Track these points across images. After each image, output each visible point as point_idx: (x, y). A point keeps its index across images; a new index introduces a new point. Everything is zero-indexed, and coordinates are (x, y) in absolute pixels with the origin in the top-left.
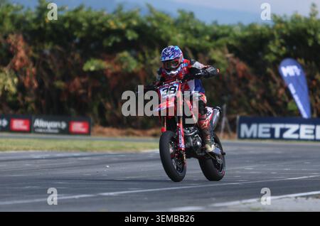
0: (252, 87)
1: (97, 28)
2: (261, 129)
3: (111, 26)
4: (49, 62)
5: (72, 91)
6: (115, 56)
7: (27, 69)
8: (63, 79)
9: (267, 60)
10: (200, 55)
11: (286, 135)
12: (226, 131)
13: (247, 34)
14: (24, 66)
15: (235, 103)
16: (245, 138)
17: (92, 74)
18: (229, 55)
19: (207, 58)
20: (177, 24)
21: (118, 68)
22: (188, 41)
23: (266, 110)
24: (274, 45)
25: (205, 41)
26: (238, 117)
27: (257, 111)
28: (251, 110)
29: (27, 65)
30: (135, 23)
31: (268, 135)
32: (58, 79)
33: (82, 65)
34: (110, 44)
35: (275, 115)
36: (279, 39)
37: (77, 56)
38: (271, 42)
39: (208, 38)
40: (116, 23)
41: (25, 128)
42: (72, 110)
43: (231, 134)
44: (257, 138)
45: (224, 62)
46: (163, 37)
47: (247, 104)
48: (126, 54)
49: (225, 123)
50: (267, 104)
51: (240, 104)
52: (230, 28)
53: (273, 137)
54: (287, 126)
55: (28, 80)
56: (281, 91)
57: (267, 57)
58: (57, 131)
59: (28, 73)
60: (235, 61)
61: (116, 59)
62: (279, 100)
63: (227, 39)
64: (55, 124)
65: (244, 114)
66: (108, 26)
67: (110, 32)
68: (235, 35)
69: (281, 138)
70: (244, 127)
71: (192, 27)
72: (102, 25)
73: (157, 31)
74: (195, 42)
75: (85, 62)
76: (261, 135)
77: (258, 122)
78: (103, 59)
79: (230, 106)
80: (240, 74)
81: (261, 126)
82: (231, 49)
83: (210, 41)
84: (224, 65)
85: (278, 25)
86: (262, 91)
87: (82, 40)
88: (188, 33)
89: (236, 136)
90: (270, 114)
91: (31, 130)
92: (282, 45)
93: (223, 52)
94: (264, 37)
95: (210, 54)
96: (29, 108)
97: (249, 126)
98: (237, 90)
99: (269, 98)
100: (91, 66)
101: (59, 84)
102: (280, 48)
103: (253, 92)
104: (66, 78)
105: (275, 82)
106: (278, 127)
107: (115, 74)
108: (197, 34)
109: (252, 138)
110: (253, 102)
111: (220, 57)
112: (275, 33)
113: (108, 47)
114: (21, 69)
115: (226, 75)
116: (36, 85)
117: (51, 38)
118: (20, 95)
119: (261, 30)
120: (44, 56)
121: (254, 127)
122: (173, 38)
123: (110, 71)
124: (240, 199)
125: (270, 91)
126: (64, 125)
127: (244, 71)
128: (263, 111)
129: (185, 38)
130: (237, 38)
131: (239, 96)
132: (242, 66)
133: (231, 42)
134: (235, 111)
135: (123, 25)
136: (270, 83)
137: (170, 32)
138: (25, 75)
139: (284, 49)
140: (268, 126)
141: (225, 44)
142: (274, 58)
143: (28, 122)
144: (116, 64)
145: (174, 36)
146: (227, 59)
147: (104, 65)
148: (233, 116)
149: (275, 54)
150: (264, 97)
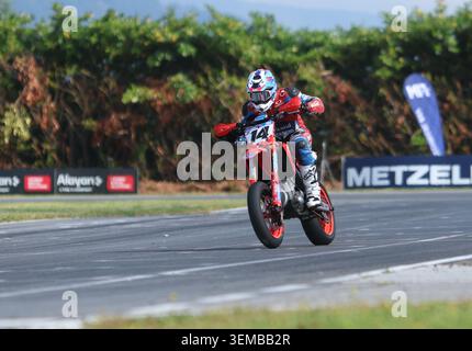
0: (359, 116)
1: (137, 41)
2: (377, 174)
3: (156, 38)
4: (74, 93)
5: (108, 132)
6: (166, 81)
7: (45, 105)
8: (95, 116)
9: (379, 78)
10: (285, 74)
11: (412, 181)
12: (327, 179)
13: (349, 41)
14: (39, 101)
15: (337, 140)
16: (355, 187)
17: (135, 108)
18: (325, 73)
19: (295, 79)
20: (249, 32)
21: (171, 98)
22: (267, 55)
23: (381, 148)
24: (388, 56)
25: (290, 55)
26: (343, 159)
27: (368, 150)
28: (360, 148)
29: (44, 99)
30: (190, 32)
31: (387, 182)
32: (87, 117)
33: (120, 96)
34: (157, 64)
35: (394, 154)
36: (395, 46)
37: (112, 84)
38: (383, 52)
39: (294, 49)
40: (163, 34)
41: (45, 187)
42: (110, 159)
43: (335, 182)
44: (371, 187)
45: (319, 82)
46: (232, 51)
47: (355, 140)
48: (180, 77)
49: (326, 169)
50: (381, 139)
51: (345, 141)
52: (326, 35)
53: (393, 185)
54: (412, 168)
55: (45, 119)
56: (401, 120)
57: (378, 73)
58: (89, 190)
59: (45, 111)
60: (334, 80)
61: (167, 86)
62: (398, 131)
63: (321, 50)
64: (87, 181)
65: (351, 154)
66: (153, 38)
67: (156, 47)
68: (332, 44)
69: (404, 185)
70: (352, 172)
71: (272, 36)
72: (144, 37)
73: (222, 42)
74: (277, 56)
75: (125, 91)
76: (376, 182)
77: (372, 164)
78: (149, 86)
79: (330, 144)
81: (376, 170)
82: (328, 63)
83: (298, 54)
84: (319, 87)
86: (374, 121)
87: (117, 59)
88: (266, 43)
89: (341, 184)
90: (387, 152)
91: (53, 189)
92: (399, 55)
93: (318, 68)
94: (372, 44)
95: (299, 71)
96: (49, 160)
97: (359, 171)
98: (339, 122)
99: (383, 129)
100: (133, 96)
101: (89, 123)
102: (396, 59)
103: (361, 122)
104: (98, 114)
105: (391, 108)
106: (399, 170)
107: (167, 106)
108: (279, 44)
109: (363, 186)
110: (363, 137)
111: (312, 76)
112: (388, 39)
113: (155, 68)
114: (34, 105)
116: (57, 127)
117: (74, 60)
118: (35, 141)
119: (368, 35)
120: (66, 85)
121: (366, 171)
122: (245, 52)
123: (159, 103)
124: (359, 272)
125: (385, 120)
126: (99, 181)
127: (348, 94)
128: (377, 149)
129: (263, 52)
130: (336, 49)
131: (343, 129)
132: (344, 87)
133: (326, 55)
134: (338, 151)
135: (174, 37)
136: (385, 108)
137: (241, 43)
138: (42, 113)
139: (401, 60)
140: (386, 169)
141: (318, 58)
142: (388, 73)
143: (49, 180)
144: (167, 91)
145: (246, 49)
146: (324, 77)
147: (151, 94)
148: (335, 158)
149: (390, 68)
150: (377, 129)
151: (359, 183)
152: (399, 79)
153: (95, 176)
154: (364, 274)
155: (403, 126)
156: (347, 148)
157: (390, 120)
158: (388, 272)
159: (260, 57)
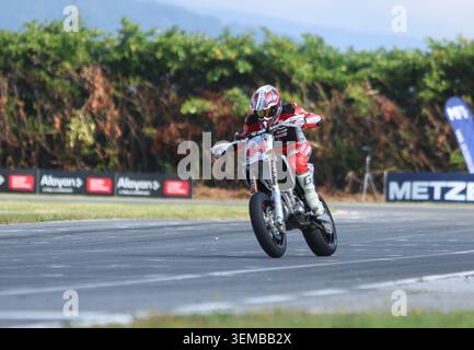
0: (403, 134)
1: (198, 58)
2: (417, 188)
3: (216, 56)
4: (136, 102)
5: (167, 140)
6: (222, 94)
7: (108, 113)
8: (155, 124)
9: (422, 99)
10: (334, 92)
11: (449, 196)
12: (369, 192)
13: (394, 63)
14: (104, 108)
15: (381, 155)
17: (192, 117)
18: (372, 92)
19: (343, 97)
20: (301, 50)
21: (226, 110)
22: (318, 74)
23: (422, 164)
24: (431, 79)
25: (340, 74)
26: (385, 173)
27: (410, 165)
28: (402, 163)
29: (108, 107)
30: (248, 51)
31: (426, 197)
32: (148, 126)
33: (179, 107)
34: (216, 79)
35: (433, 169)
36: (438, 70)
37: (173, 95)
38: (427, 75)
39: (344, 69)
40: (222, 52)
41: (106, 189)
42: (167, 165)
43: (377, 194)
44: (411, 200)
45: (366, 101)
46: (285, 69)
47: (397, 156)
48: (236, 91)
49: (369, 181)
50: (422, 156)
51: (388, 156)
52: (373, 57)
53: (431, 199)
54: (450, 184)
55: (109, 126)
56: (442, 139)
57: (422, 94)
58: (147, 193)
59: (109, 118)
60: (380, 100)
61: (223, 99)
62: (438, 150)
63: (368, 70)
64: (146, 184)
65: (394, 169)
66: (213, 56)
67: (215, 63)
68: (379, 66)
69: (442, 200)
70: (393, 186)
71: (322, 56)
72: (204, 54)
73: (276, 61)
74: (327, 74)
75: (184, 102)
76: (416, 196)
77: (412, 179)
78: (207, 98)
79: (374, 158)
80: (387, 116)
81: (417, 184)
82: (375, 84)
83: (346, 73)
84: (365, 105)
85: (436, 53)
86: (415, 139)
87: (179, 73)
88: (316, 62)
89: (384, 197)
90: (427, 168)
91: (114, 192)
92: (442, 78)
93: (365, 88)
94: (417, 68)
95: (347, 90)
96: (111, 164)
97: (400, 185)
98: (384, 138)
99: (424, 147)
100: (191, 107)
101: (149, 131)
102: (438, 82)
103: (404, 140)
104: (159, 123)
105: (433, 127)
106: (438, 186)
107: (223, 118)
108: (329, 64)
110: (405, 153)
111: (360, 94)
112: (433, 64)
113: (214, 82)
114: (99, 112)
115: (368, 118)
116: (119, 133)
117: (138, 72)
118: (99, 146)
119: (414, 59)
120: (130, 94)
121: (407, 185)
122: (297, 70)
123: (216, 114)
124: (394, 279)
125: (426, 139)
126: (156, 185)
127: (392, 113)
128: (418, 165)
129: (314, 70)
130: (381, 70)
131: (387, 145)
132: (389, 106)
133: (373, 76)
134: (382, 166)
135: (232, 55)
136: (427, 128)
137: (294, 63)
138: (105, 120)
139: (444, 83)
140: (426, 184)
141: (366, 78)
142: (430, 95)
143: (110, 183)
144: (224, 104)
145: (298, 66)
146: (370, 97)
147: (209, 105)
148: (378, 172)
149: (433, 90)
150: (419, 147)
151: (400, 196)
152: (441, 101)
153: (152, 180)
154: (399, 282)
155: (443, 144)
156: (390, 163)
157: (432, 138)
158: (422, 281)
159: (311, 75)
